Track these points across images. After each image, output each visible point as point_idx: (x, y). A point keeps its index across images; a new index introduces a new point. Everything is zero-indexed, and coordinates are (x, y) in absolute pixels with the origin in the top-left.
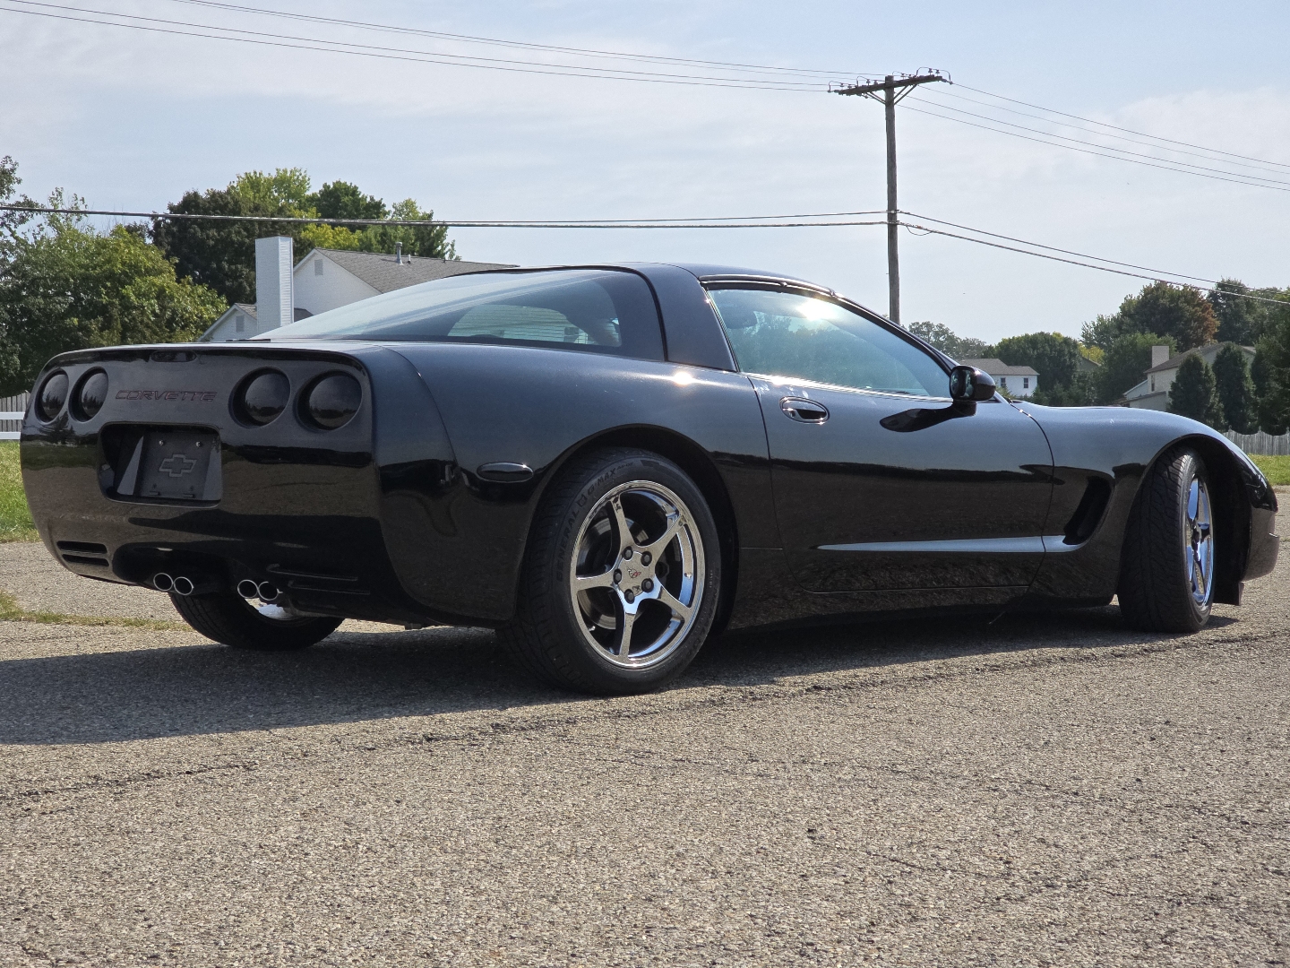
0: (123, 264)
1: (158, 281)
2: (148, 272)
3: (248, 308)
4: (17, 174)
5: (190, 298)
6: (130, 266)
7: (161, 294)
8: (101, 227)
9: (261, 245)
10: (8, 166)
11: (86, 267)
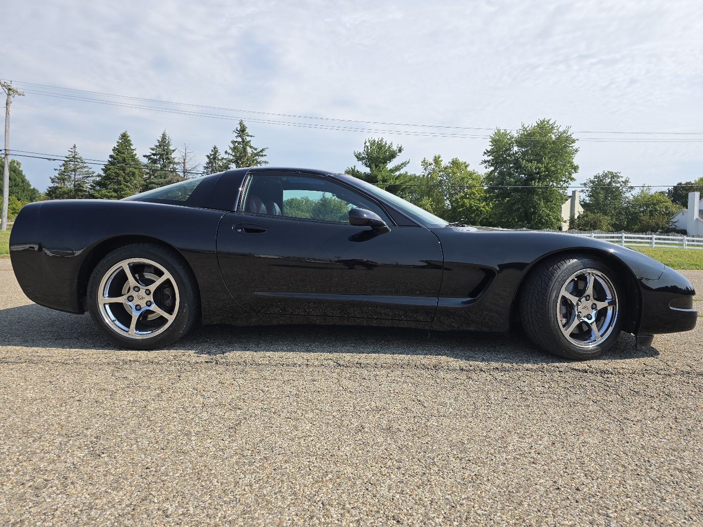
0: (657, 200)
1: (666, 204)
2: (663, 202)
3: (685, 209)
4: (629, 181)
5: (673, 208)
6: (658, 201)
7: (666, 207)
8: (652, 192)
9: (690, 194)
10: (627, 179)
11: (646, 202)
